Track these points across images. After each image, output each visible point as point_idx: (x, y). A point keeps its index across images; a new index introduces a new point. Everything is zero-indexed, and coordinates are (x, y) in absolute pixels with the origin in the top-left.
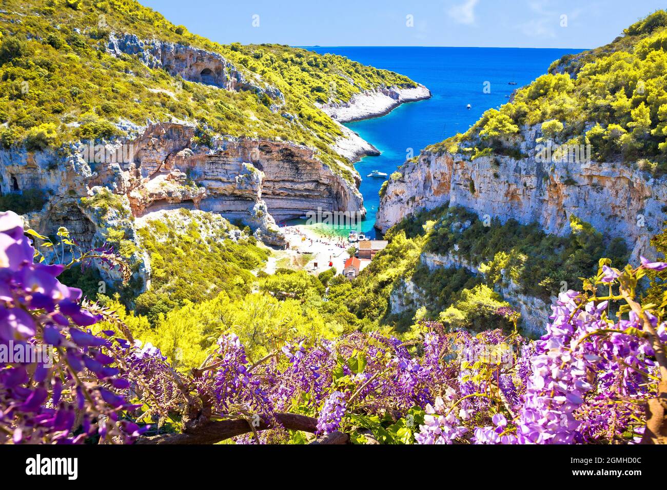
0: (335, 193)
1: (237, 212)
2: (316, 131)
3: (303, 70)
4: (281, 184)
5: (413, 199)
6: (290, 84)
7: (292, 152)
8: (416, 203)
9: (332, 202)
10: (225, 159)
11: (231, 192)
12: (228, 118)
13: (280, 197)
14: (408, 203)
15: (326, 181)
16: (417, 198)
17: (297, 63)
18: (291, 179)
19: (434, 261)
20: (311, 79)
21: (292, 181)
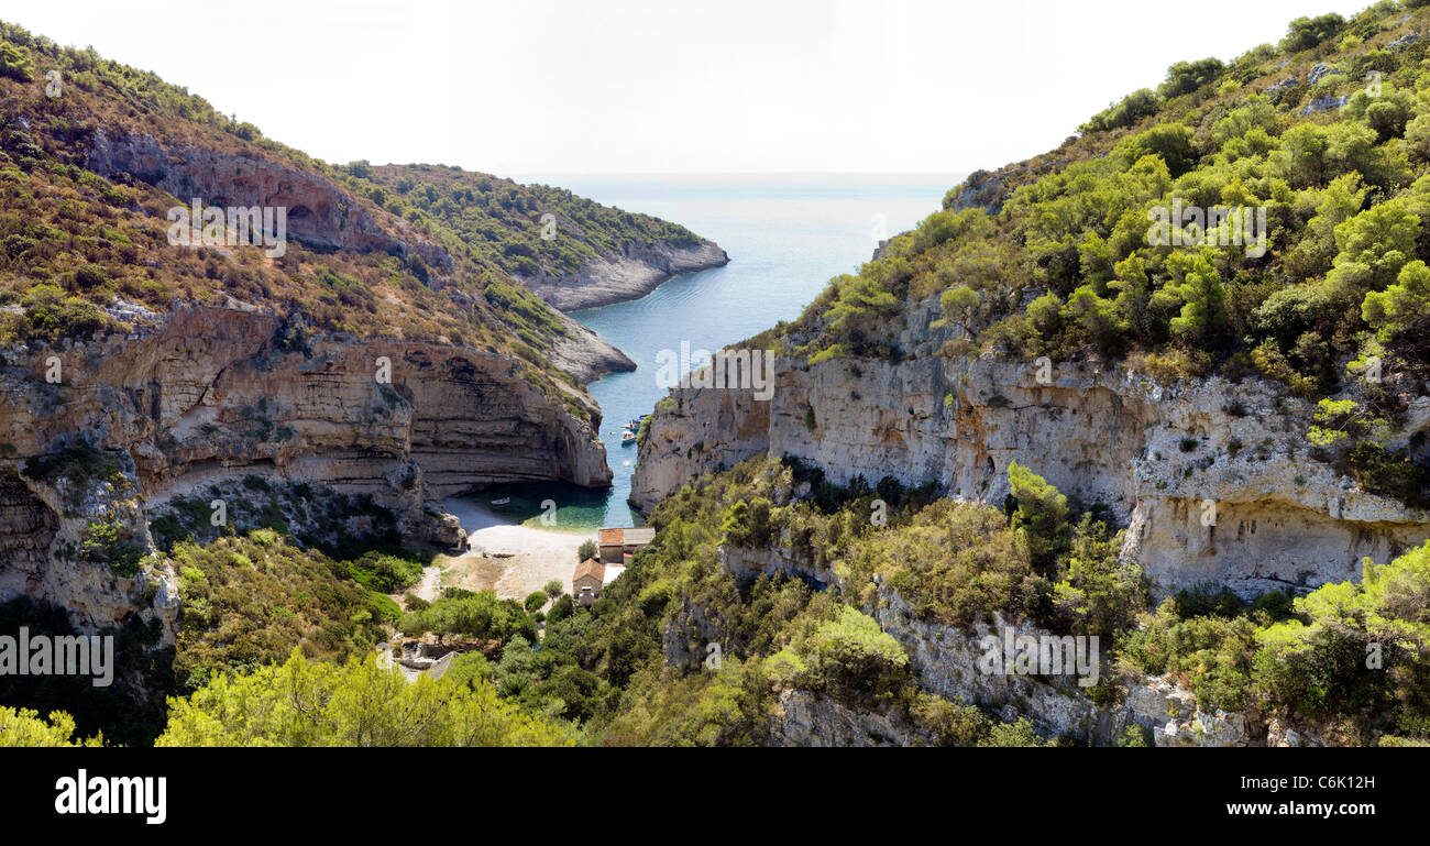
0: (553, 440)
1: (361, 481)
2: (517, 327)
3: (493, 214)
4: (451, 424)
5: (699, 447)
6: (467, 240)
7: (469, 364)
8: (705, 455)
9: (547, 457)
10: (339, 379)
11: (350, 442)
12: (344, 300)
13: (449, 450)
14: (690, 455)
15: (536, 419)
16: (706, 447)
17: (478, 201)
18: (468, 415)
19: (745, 561)
20: (504, 230)
21: (472, 419)
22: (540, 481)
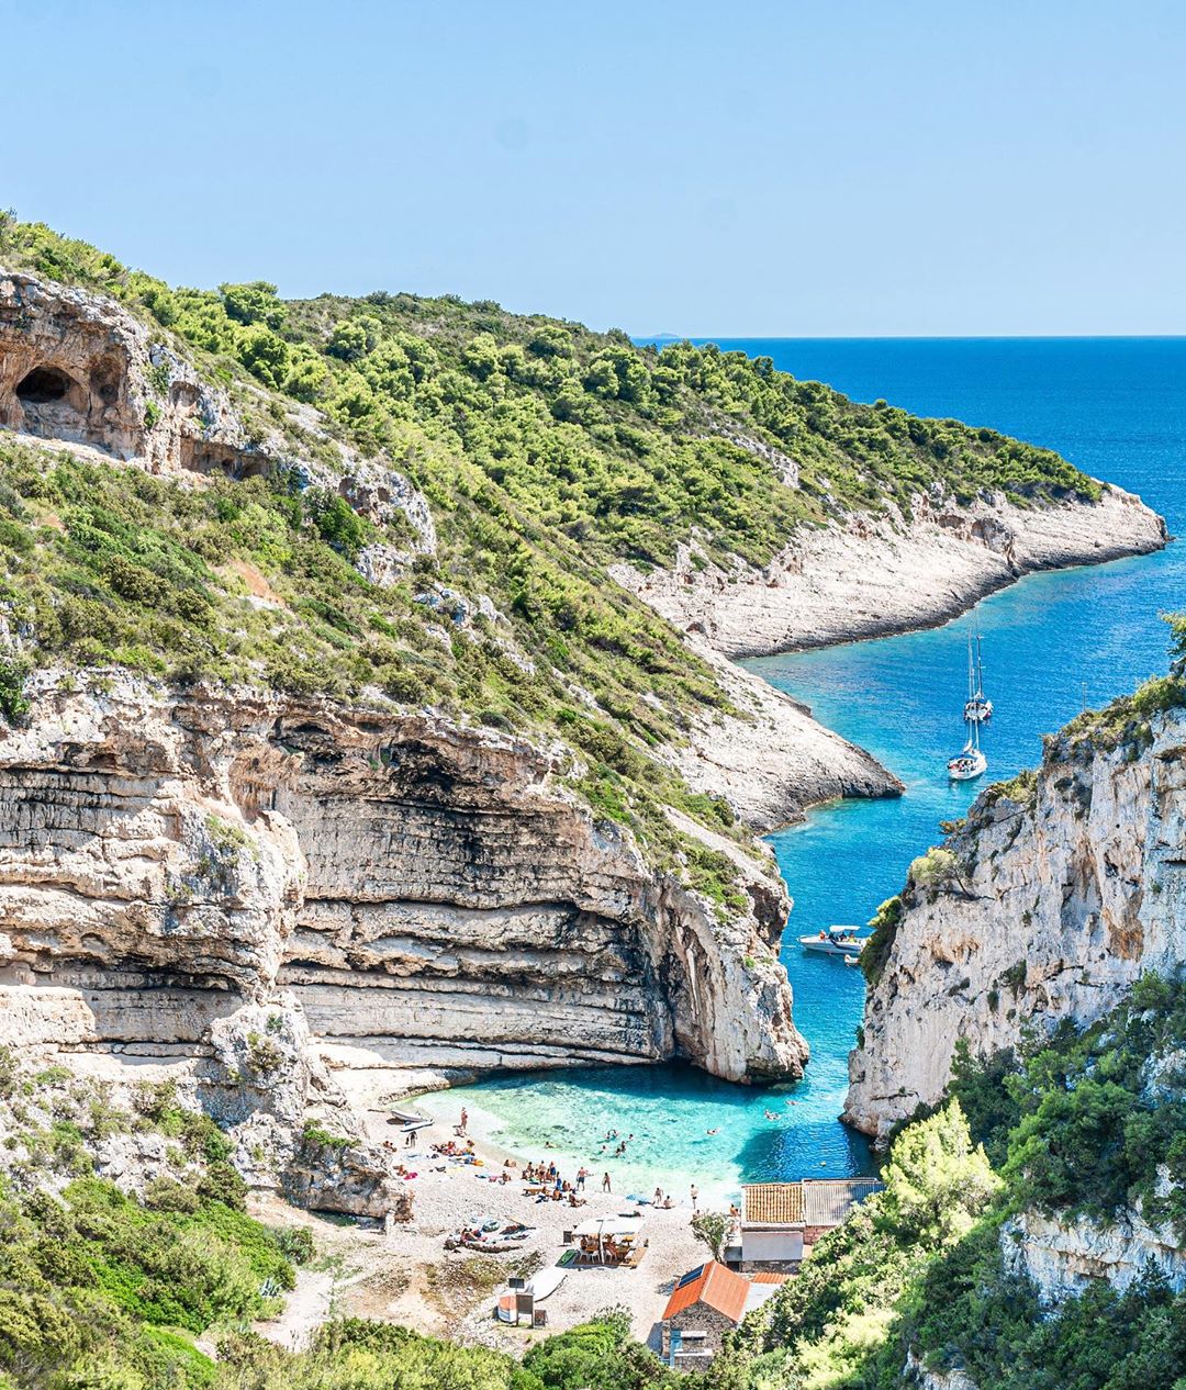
0: (655, 963)
1: (150, 1049)
2: (595, 682)
3: (562, 413)
4: (393, 918)
5: (1016, 978)
6: (498, 476)
7: (442, 763)
8: (1031, 998)
9: (640, 1006)
10: (97, 784)
11: (124, 947)
12: (124, 588)
13: (387, 982)
14: (993, 1000)
15: (611, 906)
16: (1034, 975)
17: (532, 382)
18: (440, 892)
19: (1064, 1255)
20: (596, 456)
21: (449, 904)
22: (618, 1065)
